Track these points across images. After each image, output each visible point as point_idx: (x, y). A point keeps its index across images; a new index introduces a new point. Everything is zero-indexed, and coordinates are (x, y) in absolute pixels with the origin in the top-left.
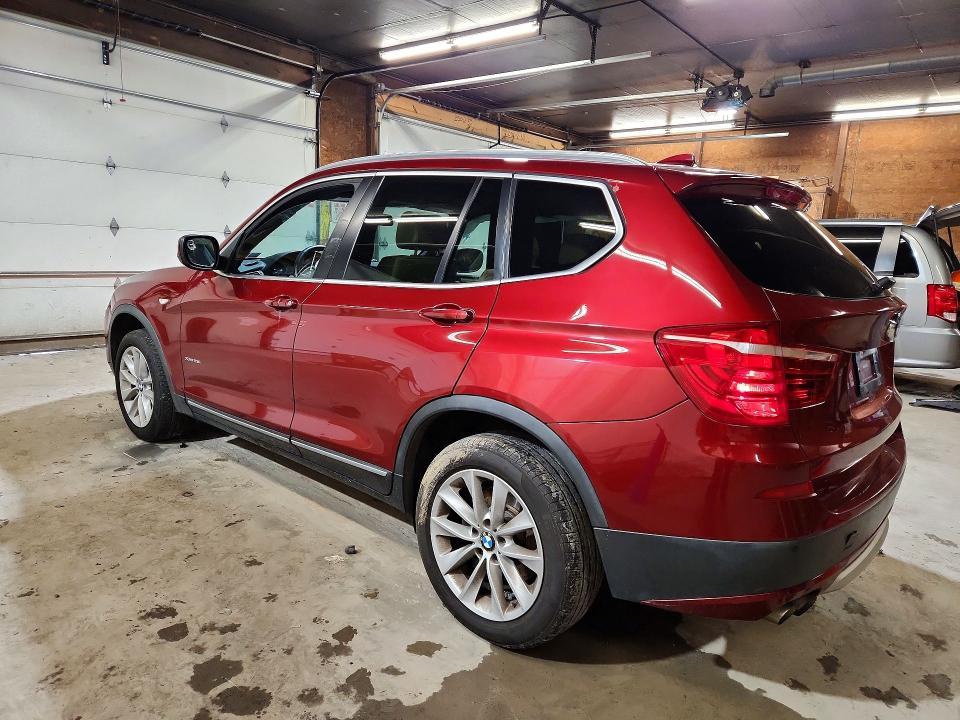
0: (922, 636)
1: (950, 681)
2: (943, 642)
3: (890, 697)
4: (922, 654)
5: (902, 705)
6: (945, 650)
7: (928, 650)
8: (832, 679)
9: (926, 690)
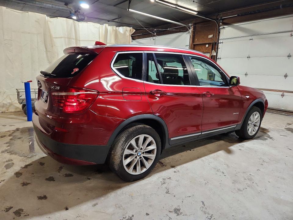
0: (29, 184)
1: (16, 177)
2: (23, 186)
3: (26, 166)
4: (26, 179)
5: (23, 166)
6: (21, 184)
7: (25, 181)
8: (39, 162)
9: (20, 172)
